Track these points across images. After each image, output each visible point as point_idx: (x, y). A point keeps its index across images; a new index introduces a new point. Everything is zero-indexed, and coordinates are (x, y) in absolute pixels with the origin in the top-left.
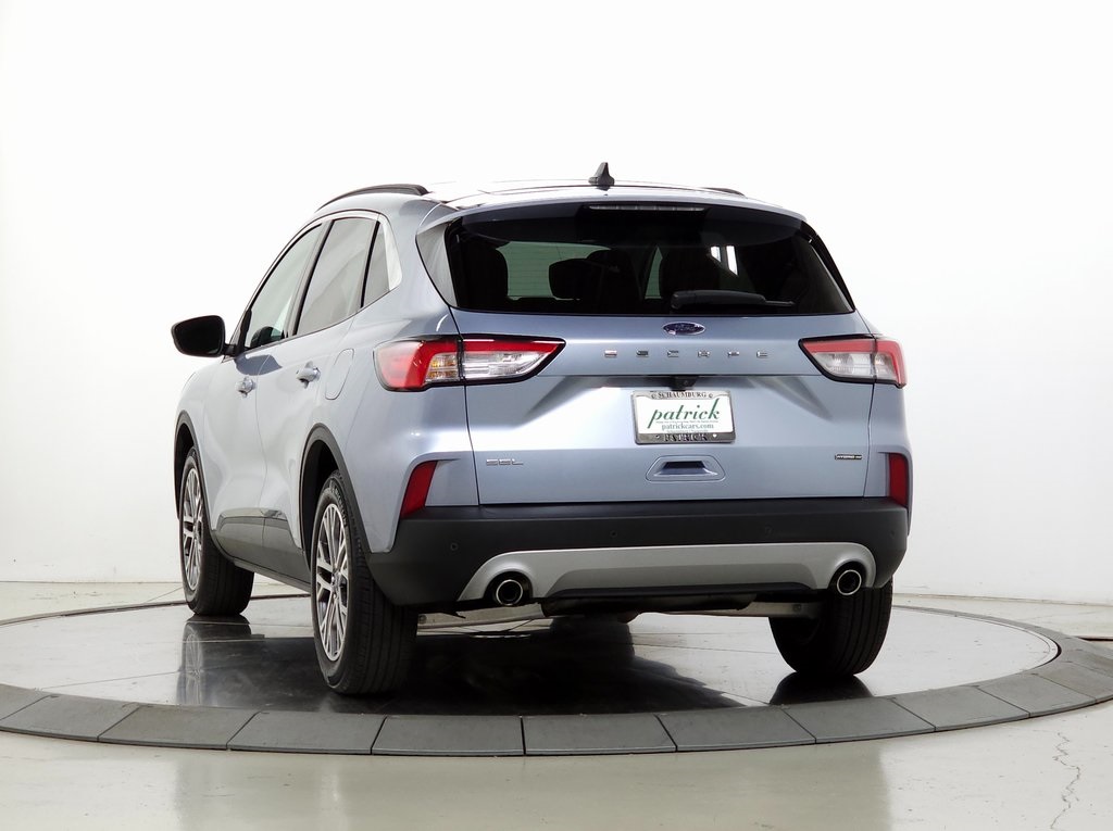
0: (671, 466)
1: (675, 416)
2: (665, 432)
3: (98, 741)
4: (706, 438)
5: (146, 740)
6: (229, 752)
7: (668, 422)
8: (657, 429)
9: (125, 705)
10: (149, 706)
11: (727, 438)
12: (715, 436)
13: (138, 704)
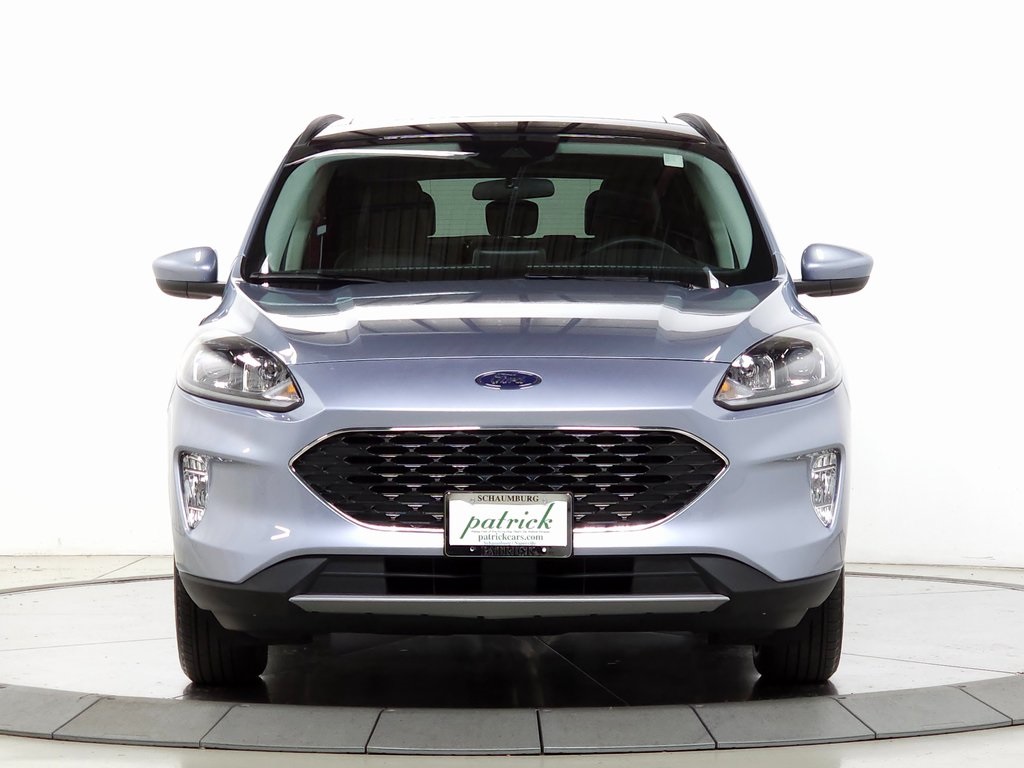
3: (52, 738)
5: (106, 737)
9: (82, 697)
10: (110, 698)
13: (97, 695)
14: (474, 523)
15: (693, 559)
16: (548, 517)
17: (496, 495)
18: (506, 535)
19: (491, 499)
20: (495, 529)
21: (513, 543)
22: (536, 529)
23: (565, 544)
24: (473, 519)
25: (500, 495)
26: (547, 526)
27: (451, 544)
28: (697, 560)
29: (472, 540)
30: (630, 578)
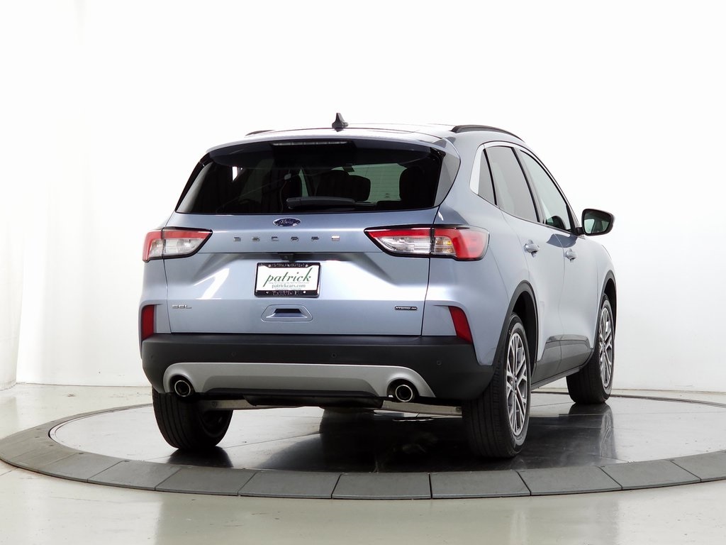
0: (279, 311)
1: (281, 279)
2: (274, 289)
4: (300, 294)
6: (239, 497)
7: (277, 283)
8: (269, 288)
11: (313, 294)
12: (304, 292)
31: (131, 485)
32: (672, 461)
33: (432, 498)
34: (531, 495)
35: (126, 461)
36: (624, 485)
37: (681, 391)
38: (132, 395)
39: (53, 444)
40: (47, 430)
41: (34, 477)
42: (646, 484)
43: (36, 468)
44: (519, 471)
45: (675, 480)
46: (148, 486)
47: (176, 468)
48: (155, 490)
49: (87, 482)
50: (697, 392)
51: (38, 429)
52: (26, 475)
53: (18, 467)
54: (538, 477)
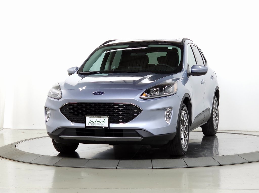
14: (90, 122)
15: (135, 130)
16: (104, 121)
17: (94, 116)
18: (97, 124)
19: (94, 117)
20: (94, 123)
21: (98, 126)
22: (102, 123)
23: (108, 126)
24: (90, 121)
25: (95, 116)
26: (104, 123)
27: (86, 126)
28: (136, 130)
29: (90, 125)
30: (123, 133)
31: (45, 164)
32: (238, 155)
33: (152, 168)
34: (188, 167)
35: (43, 156)
36: (221, 164)
37: (242, 131)
38: (45, 133)
39: (17, 150)
40: (15, 145)
41: (10, 161)
42: (229, 163)
43: (11, 158)
44: (184, 159)
45: (240, 162)
46: (51, 165)
47: (60, 158)
48: (53, 166)
49: (29, 163)
50: (248, 131)
51: (11, 144)
52: (7, 161)
53: (4, 158)
54: (190, 161)
